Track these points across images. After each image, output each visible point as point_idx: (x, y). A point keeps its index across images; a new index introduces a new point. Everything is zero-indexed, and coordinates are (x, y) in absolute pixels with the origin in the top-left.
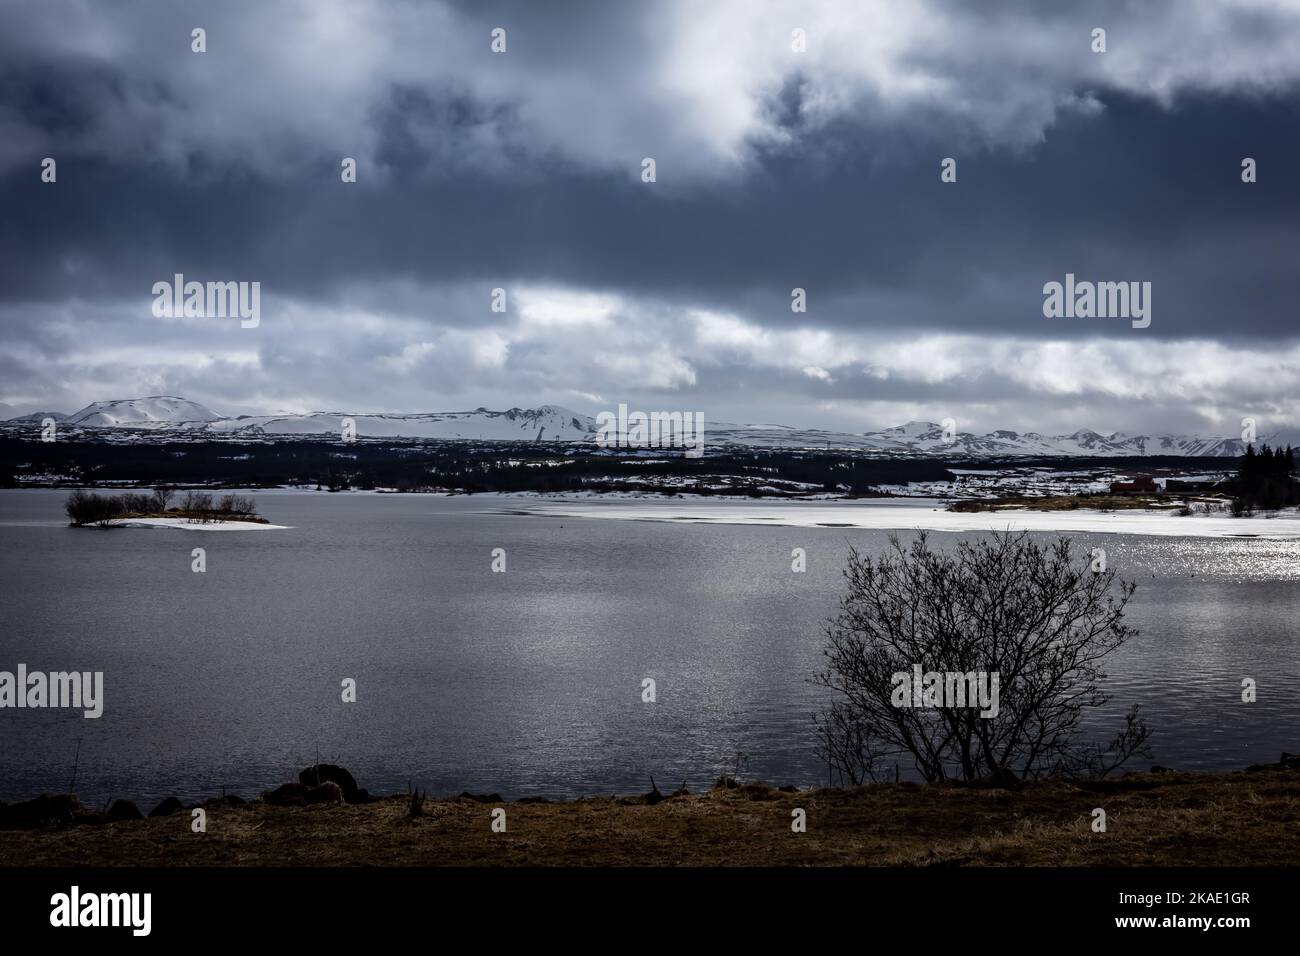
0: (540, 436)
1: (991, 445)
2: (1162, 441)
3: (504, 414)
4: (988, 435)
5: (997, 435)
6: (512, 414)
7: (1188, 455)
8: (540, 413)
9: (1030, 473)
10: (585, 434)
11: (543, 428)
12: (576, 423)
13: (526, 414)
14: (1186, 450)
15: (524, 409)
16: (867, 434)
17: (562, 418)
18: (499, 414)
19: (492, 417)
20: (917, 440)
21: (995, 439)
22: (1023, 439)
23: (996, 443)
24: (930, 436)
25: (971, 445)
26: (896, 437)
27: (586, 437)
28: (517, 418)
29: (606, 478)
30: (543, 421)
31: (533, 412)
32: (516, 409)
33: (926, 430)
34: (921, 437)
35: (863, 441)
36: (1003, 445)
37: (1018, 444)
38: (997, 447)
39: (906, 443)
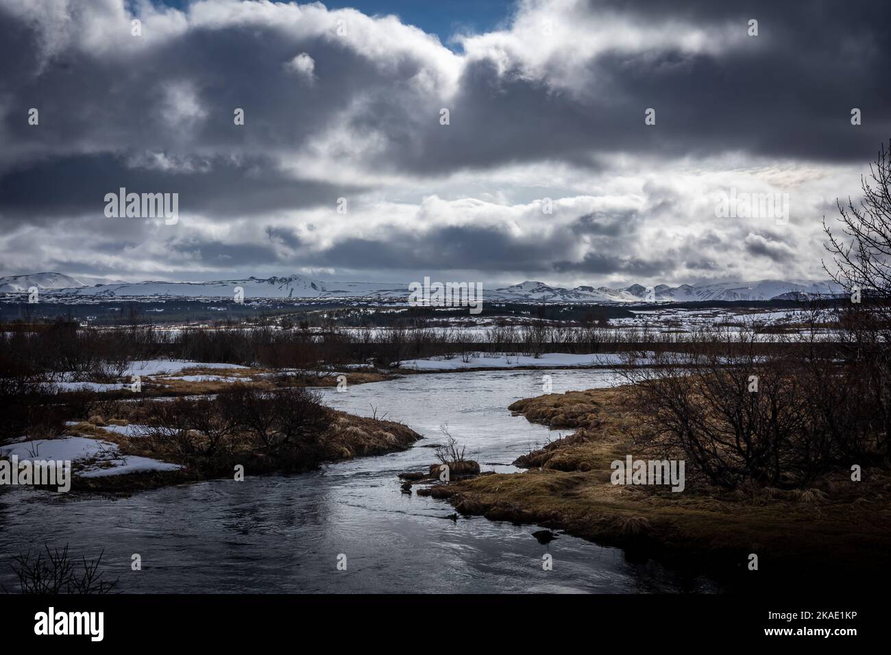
0: (291, 294)
1: (578, 295)
2: (685, 291)
3: (267, 280)
4: (575, 289)
5: (581, 289)
6: (272, 281)
7: (703, 300)
8: (290, 280)
9: (675, 312)
10: (320, 293)
11: (292, 289)
12: (313, 286)
13: (281, 280)
14: (701, 297)
15: (280, 277)
16: (498, 290)
17: (305, 283)
18: (264, 281)
19: (259, 282)
20: (530, 293)
21: (579, 292)
22: (597, 291)
23: (580, 294)
24: (538, 290)
25: (565, 296)
26: (516, 291)
27: (320, 294)
28: (275, 283)
29: (435, 319)
30: (293, 284)
31: (285, 279)
32: (275, 277)
33: (536, 287)
34: (533, 291)
35: (497, 294)
36: (585, 295)
37: (594, 294)
38: (581, 297)
39: (523, 294)
